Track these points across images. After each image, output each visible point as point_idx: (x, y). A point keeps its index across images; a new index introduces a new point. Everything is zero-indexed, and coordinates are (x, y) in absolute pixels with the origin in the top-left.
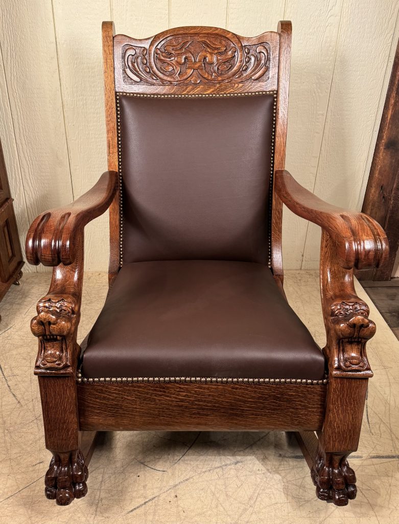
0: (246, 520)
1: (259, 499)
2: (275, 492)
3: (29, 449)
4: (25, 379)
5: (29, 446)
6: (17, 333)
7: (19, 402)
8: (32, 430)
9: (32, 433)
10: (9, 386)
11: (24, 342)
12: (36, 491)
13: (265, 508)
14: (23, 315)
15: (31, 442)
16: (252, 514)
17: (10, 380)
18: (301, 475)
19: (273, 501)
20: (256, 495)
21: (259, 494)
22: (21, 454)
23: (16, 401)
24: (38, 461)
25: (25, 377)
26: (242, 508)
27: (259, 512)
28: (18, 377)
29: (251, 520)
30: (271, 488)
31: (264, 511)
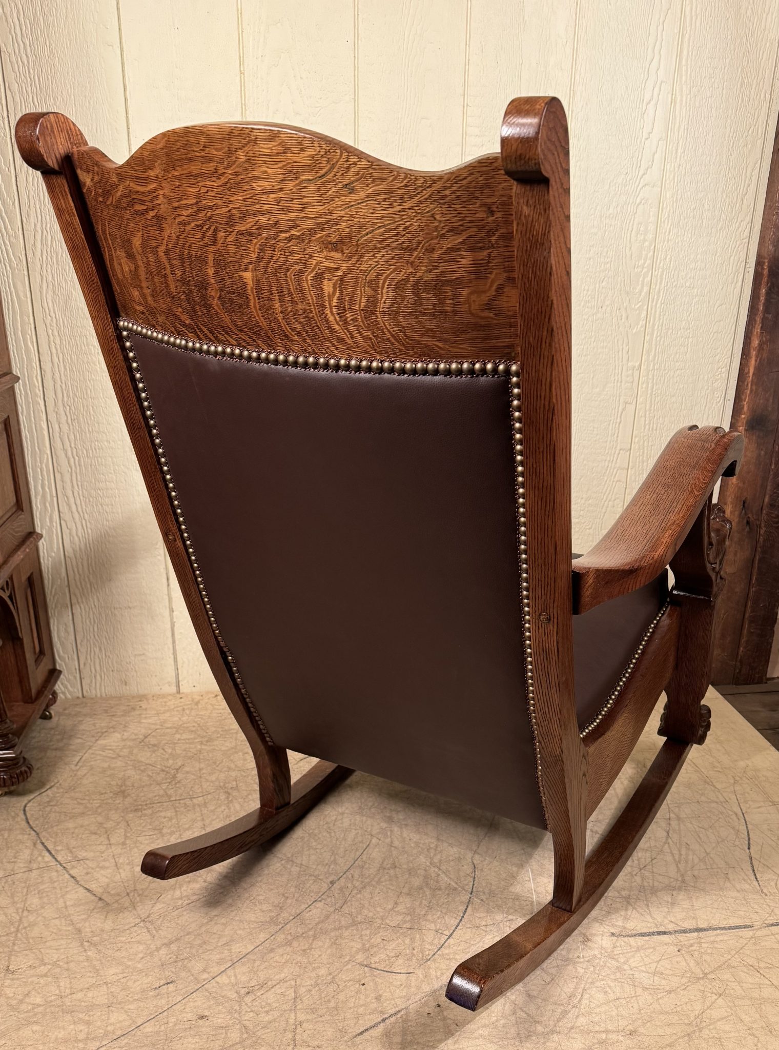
0: (569, 1025)
1: (586, 996)
2: (612, 985)
3: (139, 966)
4: (103, 863)
5: (139, 962)
6: (67, 795)
7: (100, 899)
8: (138, 938)
9: (139, 942)
10: (73, 877)
11: (86, 807)
12: (171, 1025)
13: (599, 1006)
14: (73, 767)
15: (141, 955)
16: (577, 1017)
17: (73, 867)
18: (653, 958)
19: (612, 997)
20: (580, 990)
21: (584, 990)
22: (125, 975)
23: (93, 898)
24: (163, 982)
25: (104, 860)
26: (559, 1010)
27: (590, 1013)
28: (87, 862)
29: (578, 1024)
30: (603, 980)
31: (598, 1010)
